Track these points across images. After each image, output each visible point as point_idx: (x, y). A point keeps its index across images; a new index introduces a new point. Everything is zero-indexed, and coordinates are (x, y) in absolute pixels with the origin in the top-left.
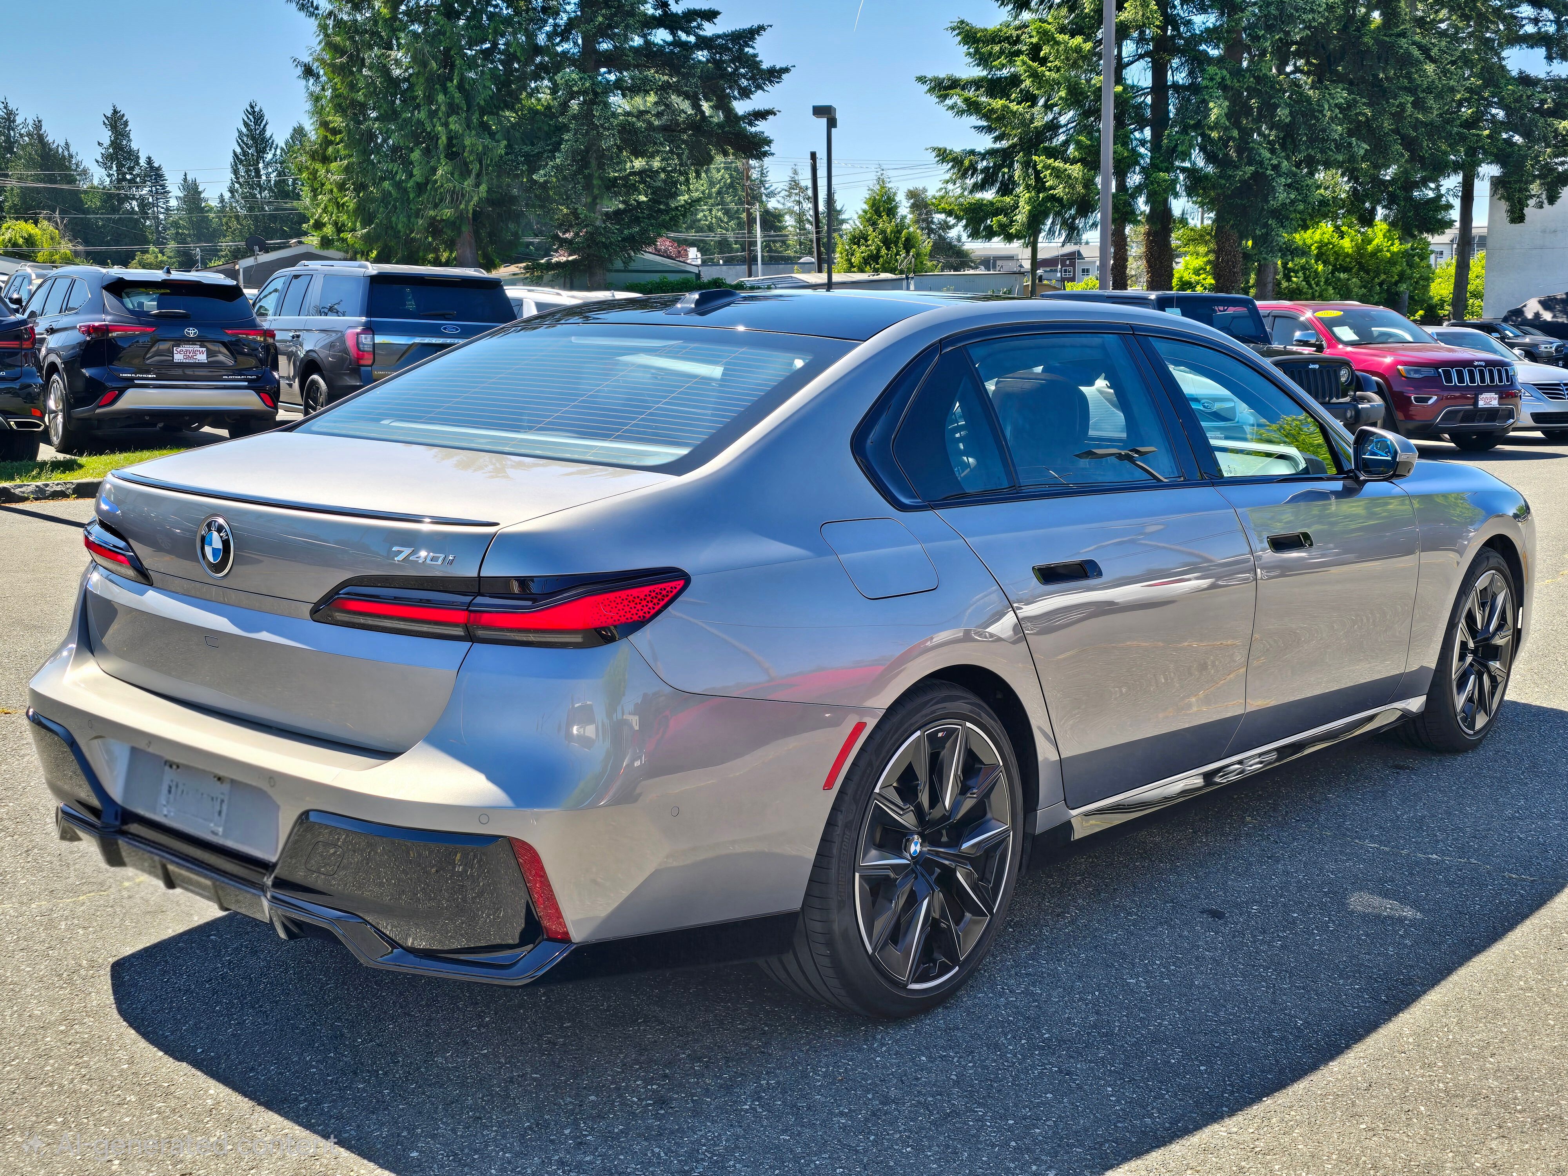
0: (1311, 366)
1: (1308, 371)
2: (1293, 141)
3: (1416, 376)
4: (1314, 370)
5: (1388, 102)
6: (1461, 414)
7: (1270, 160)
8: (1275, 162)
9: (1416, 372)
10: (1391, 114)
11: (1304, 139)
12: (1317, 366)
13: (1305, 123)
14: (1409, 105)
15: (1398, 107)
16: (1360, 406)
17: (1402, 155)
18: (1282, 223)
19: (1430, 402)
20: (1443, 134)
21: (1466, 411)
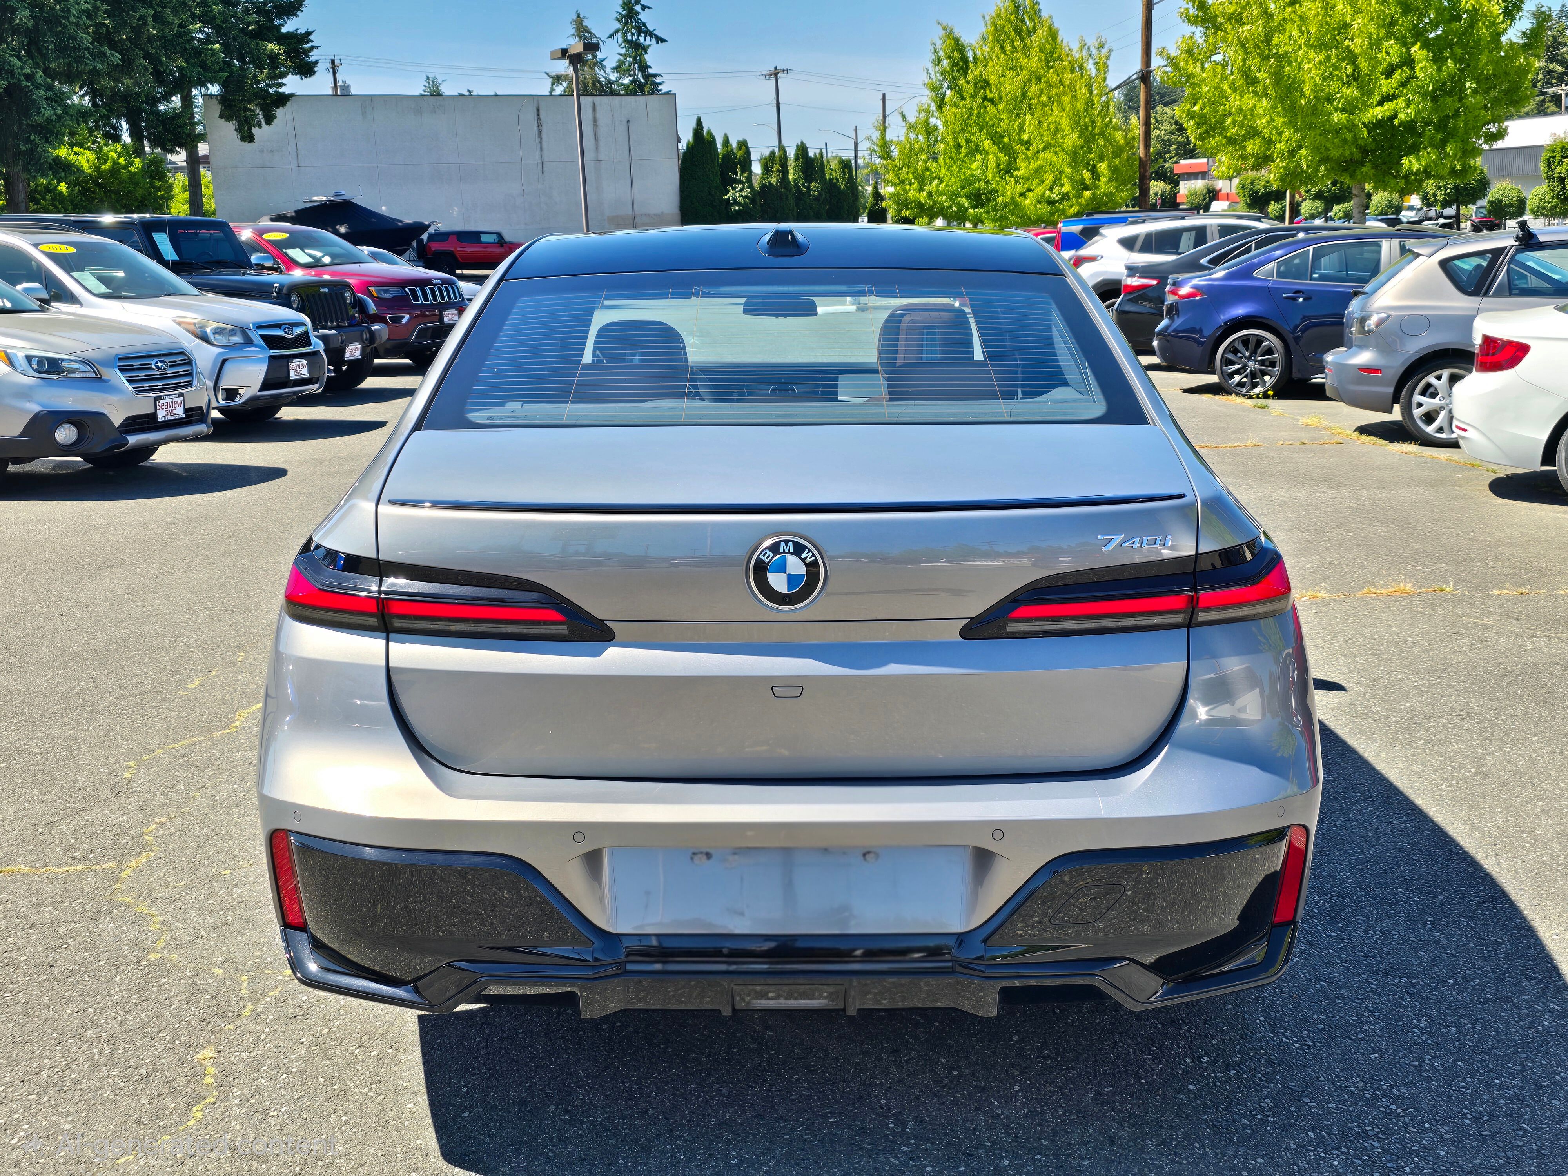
0: (322, 290)
1: (320, 294)
2: (39, 51)
3: (387, 296)
4: (325, 293)
5: (128, 14)
6: (430, 331)
7: (22, 68)
8: (28, 71)
9: (386, 292)
10: (132, 27)
11: (52, 46)
12: (326, 290)
13: (50, 30)
14: (150, 19)
15: (139, 20)
16: (373, 328)
17: (146, 69)
18: (47, 139)
19: (404, 321)
20: (178, 49)
21: (434, 328)
